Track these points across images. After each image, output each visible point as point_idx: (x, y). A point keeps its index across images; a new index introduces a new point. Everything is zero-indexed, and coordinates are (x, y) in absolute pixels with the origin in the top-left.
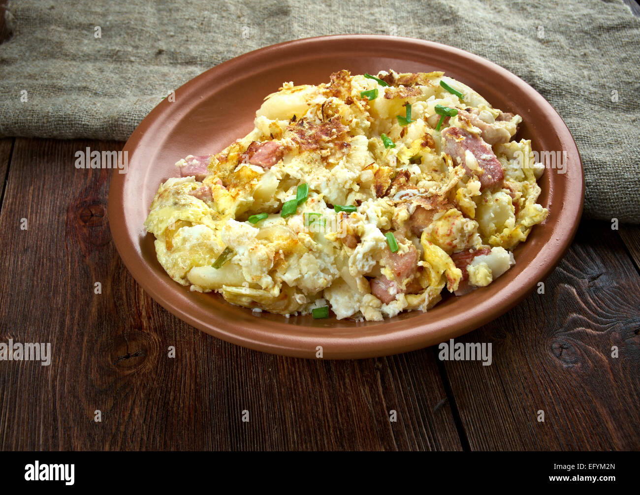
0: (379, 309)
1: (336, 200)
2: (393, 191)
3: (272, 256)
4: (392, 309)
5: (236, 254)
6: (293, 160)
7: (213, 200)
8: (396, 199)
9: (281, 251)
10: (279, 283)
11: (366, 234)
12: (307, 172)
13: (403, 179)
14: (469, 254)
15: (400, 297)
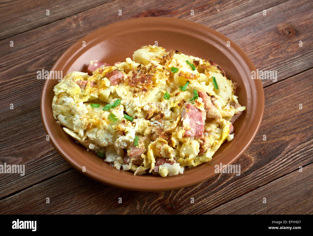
0: (121, 165)
1: (129, 112)
2: (152, 119)
3: (87, 124)
4: (125, 167)
5: (75, 118)
6: (123, 87)
7: (85, 89)
8: (152, 124)
9: (91, 124)
10: (86, 136)
11: (128, 133)
12: (125, 95)
13: (159, 116)
14: (166, 160)
15: (130, 164)
